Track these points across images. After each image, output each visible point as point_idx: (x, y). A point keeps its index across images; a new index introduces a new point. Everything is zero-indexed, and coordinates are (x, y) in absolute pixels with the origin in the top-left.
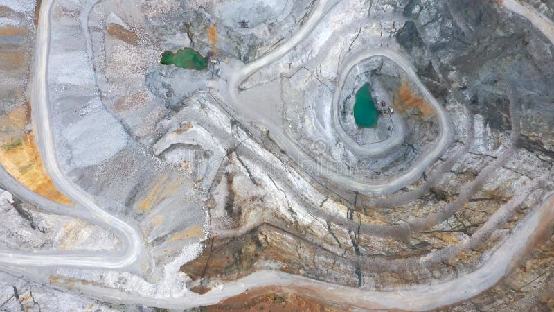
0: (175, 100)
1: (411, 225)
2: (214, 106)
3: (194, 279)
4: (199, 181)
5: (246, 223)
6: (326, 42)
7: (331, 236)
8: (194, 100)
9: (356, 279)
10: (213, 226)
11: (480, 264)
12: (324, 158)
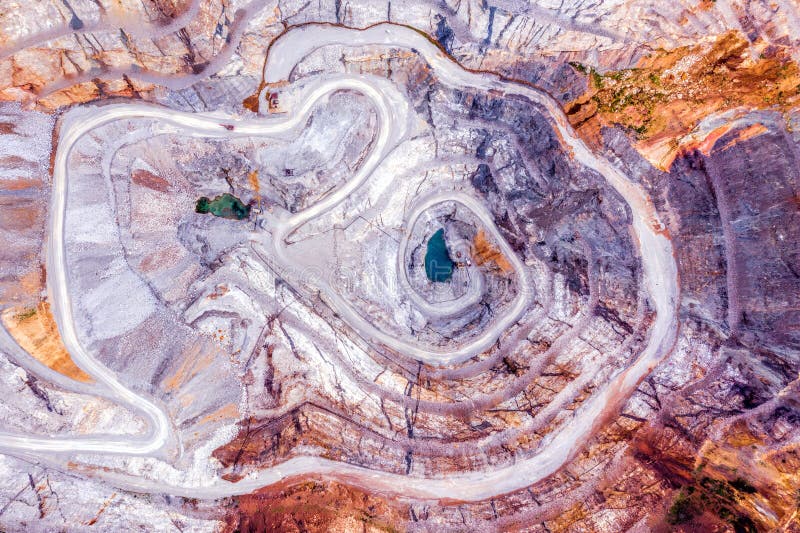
0: (211, 257)
1: (475, 402)
2: (256, 263)
3: (226, 466)
4: (236, 353)
5: (286, 402)
6: (387, 188)
7: (382, 416)
8: (233, 256)
9: (404, 466)
10: (251, 405)
11: (540, 449)
12: (384, 322)
